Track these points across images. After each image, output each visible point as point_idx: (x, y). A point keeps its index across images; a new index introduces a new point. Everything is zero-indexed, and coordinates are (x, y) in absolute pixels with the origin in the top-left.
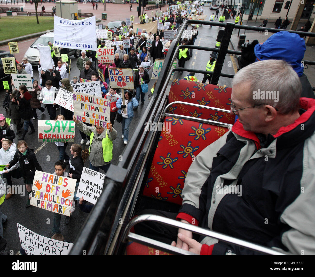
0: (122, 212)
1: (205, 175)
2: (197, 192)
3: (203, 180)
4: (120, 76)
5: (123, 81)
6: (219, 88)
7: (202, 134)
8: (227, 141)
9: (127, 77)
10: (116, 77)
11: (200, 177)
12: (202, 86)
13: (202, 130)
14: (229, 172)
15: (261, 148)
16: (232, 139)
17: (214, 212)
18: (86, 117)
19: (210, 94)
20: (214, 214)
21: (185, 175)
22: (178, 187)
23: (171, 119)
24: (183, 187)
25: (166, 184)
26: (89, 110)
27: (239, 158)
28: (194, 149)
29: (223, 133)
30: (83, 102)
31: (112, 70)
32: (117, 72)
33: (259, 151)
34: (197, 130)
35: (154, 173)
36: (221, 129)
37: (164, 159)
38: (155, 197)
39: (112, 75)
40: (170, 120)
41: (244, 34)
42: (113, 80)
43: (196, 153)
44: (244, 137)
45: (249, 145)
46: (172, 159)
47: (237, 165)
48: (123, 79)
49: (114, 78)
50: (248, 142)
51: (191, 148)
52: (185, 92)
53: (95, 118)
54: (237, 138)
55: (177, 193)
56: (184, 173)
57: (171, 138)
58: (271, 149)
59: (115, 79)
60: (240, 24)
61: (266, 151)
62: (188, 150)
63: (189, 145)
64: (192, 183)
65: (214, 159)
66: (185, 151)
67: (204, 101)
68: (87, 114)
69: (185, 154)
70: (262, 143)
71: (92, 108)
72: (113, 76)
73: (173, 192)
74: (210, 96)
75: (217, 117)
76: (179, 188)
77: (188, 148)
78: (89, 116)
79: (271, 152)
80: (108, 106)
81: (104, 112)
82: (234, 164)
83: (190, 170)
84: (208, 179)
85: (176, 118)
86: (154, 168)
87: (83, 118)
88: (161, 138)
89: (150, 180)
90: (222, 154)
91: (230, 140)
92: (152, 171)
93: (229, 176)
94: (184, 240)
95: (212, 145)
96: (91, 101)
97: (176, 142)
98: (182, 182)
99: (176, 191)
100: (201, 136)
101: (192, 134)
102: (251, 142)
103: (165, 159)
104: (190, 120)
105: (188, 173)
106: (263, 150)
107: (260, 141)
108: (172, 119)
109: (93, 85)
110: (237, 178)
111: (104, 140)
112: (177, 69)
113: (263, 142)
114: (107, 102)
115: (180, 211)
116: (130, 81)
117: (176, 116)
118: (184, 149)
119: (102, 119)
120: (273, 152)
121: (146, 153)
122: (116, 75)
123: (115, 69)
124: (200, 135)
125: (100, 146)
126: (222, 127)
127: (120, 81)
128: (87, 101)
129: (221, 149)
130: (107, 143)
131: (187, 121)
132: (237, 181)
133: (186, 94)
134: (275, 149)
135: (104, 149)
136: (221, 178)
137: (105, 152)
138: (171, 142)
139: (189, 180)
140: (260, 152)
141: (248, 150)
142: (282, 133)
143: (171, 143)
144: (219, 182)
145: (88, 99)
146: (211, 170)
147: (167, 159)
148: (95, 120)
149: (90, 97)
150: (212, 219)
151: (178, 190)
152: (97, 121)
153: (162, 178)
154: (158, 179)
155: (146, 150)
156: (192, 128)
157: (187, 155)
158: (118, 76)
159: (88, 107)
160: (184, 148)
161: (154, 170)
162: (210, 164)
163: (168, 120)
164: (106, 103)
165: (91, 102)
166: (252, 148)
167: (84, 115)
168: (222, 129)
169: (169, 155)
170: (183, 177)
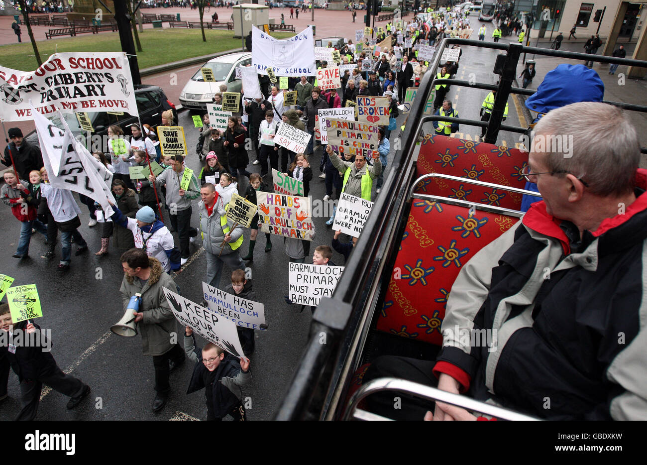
0: (342, 366)
1: (479, 296)
2: (466, 325)
3: (476, 305)
4: (371, 107)
5: (376, 114)
6: (498, 149)
7: (473, 227)
8: (515, 240)
9: (381, 109)
10: (366, 109)
11: (472, 301)
12: (472, 146)
13: (474, 221)
14: (519, 293)
15: (572, 253)
16: (523, 236)
17: (496, 361)
18: (344, 146)
19: (484, 159)
20: (495, 365)
21: (446, 295)
22: (435, 316)
23: (423, 204)
24: (444, 317)
25: (415, 311)
26: (349, 137)
27: (536, 268)
28: (461, 253)
29: (508, 227)
30: (339, 129)
31: (361, 99)
32: (368, 102)
33: (568, 257)
34: (466, 221)
35: (394, 294)
36: (505, 219)
37: (412, 269)
38: (397, 333)
39: (361, 106)
40: (420, 204)
41: (532, 60)
42: (361, 112)
43: (464, 259)
44: (543, 233)
45: (551, 246)
46: (425, 270)
47: (531, 281)
48: (376, 111)
49: (363, 110)
50: (549, 242)
51: (456, 251)
52: (443, 156)
53: (357, 147)
54: (531, 235)
55: (433, 325)
56: (445, 293)
57: (423, 235)
58: (590, 255)
59: (365, 111)
60: (527, 46)
61: (581, 258)
62: (452, 254)
63: (452, 246)
64: (459, 311)
65: (494, 270)
66: (446, 256)
67: (474, 170)
68: (345, 142)
69: (446, 260)
70: (572, 243)
71: (353, 135)
72: (363, 107)
73: (427, 324)
74: (483, 163)
75: (496, 197)
76: (436, 318)
77: (450, 252)
78: (348, 145)
79: (589, 260)
80: (374, 132)
81: (369, 139)
82: (527, 278)
83: (455, 288)
84: (484, 303)
85: (431, 202)
86: (395, 285)
87: (341, 147)
88: (406, 235)
89: (388, 304)
90: (507, 261)
91: (520, 238)
92: (392, 289)
93: (518, 299)
94: (447, 410)
95: (490, 246)
96: (351, 127)
97: (430, 242)
98: (442, 308)
99: (432, 322)
100: (472, 231)
101: (458, 228)
102: (556, 242)
103: (414, 270)
104: (454, 204)
105: (451, 293)
106: (576, 256)
107: (570, 240)
108: (424, 202)
109: (345, 112)
110: (533, 303)
111: (364, 178)
112: (431, 118)
113: (575, 242)
114: (374, 127)
115: (438, 358)
116: (385, 115)
117: (431, 198)
118: (444, 253)
119: (366, 147)
120: (593, 260)
121: (381, 260)
122: (366, 106)
123: (365, 98)
124: (471, 229)
125: (358, 185)
126: (507, 216)
127: (372, 114)
128: (345, 128)
129: (505, 253)
130: (367, 181)
131: (448, 206)
132: (533, 307)
133: (445, 158)
134: (595, 257)
135: (362, 190)
136: (507, 303)
137: (364, 193)
138: (423, 241)
139: (453, 305)
140: (570, 259)
141: (549, 256)
142: (607, 229)
143: (423, 243)
144: (503, 310)
145: (346, 125)
146: (489, 288)
147: (416, 270)
148: (357, 149)
149: (349, 123)
150: (493, 372)
151: (434, 320)
152: (359, 150)
153: (408, 302)
154: (401, 303)
155: (382, 254)
156: (457, 218)
157: (449, 262)
158: (369, 107)
159: (347, 134)
160: (444, 251)
161: (394, 288)
162: (488, 279)
163: (418, 205)
164: (372, 129)
165: (352, 129)
166: (557, 251)
167: (342, 144)
168: (507, 219)
169: (420, 262)
170: (443, 300)
